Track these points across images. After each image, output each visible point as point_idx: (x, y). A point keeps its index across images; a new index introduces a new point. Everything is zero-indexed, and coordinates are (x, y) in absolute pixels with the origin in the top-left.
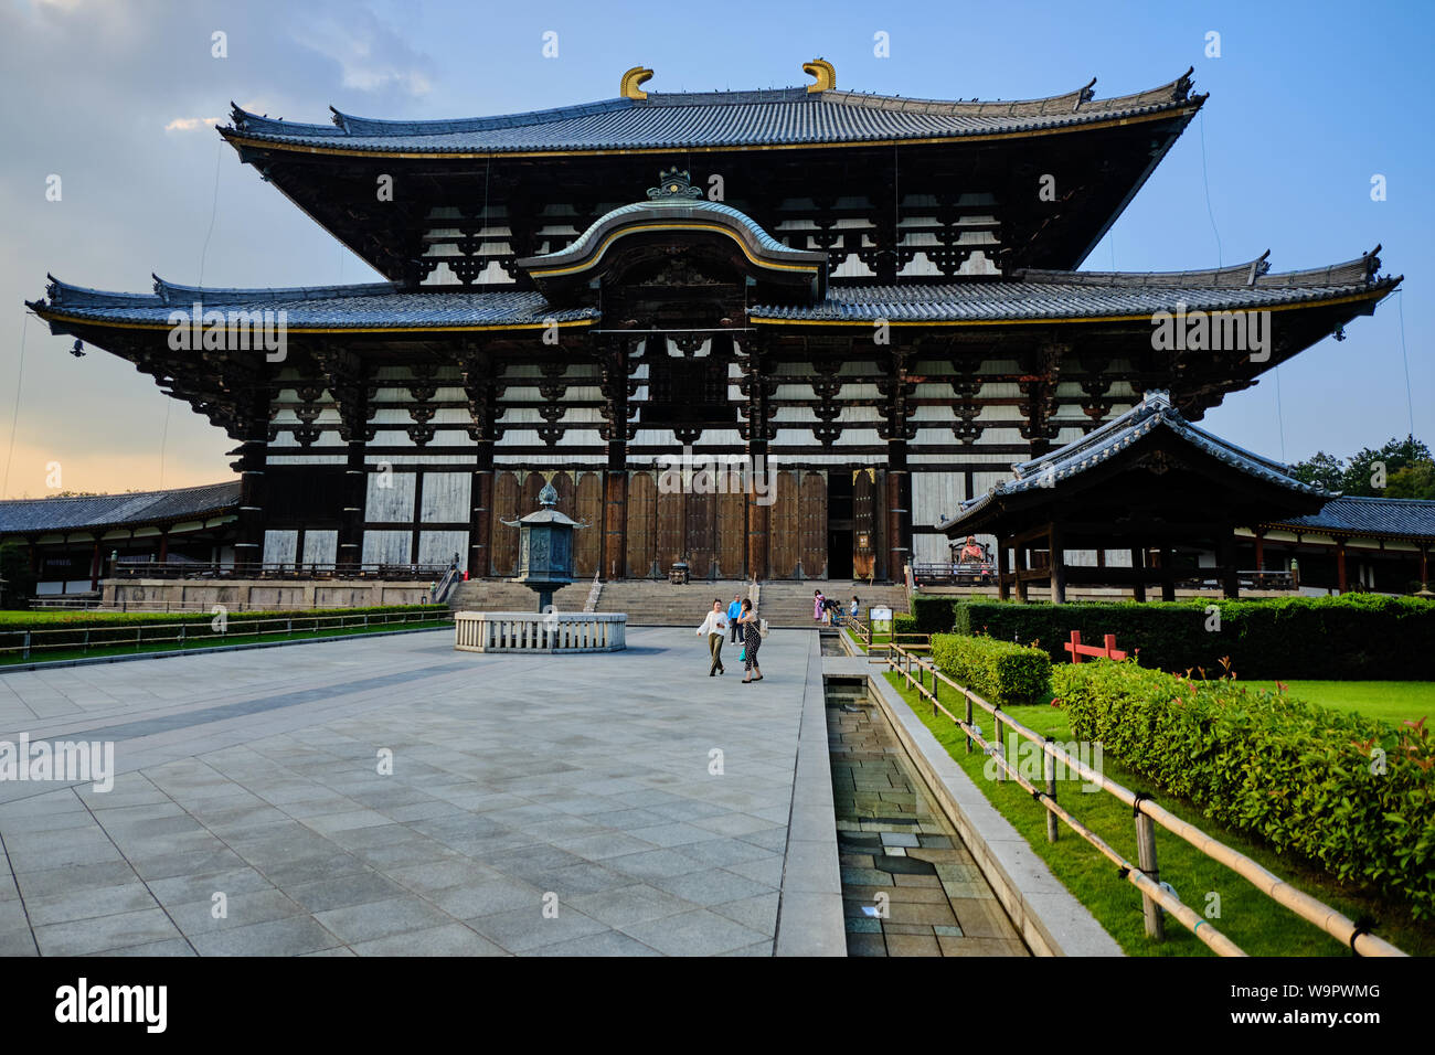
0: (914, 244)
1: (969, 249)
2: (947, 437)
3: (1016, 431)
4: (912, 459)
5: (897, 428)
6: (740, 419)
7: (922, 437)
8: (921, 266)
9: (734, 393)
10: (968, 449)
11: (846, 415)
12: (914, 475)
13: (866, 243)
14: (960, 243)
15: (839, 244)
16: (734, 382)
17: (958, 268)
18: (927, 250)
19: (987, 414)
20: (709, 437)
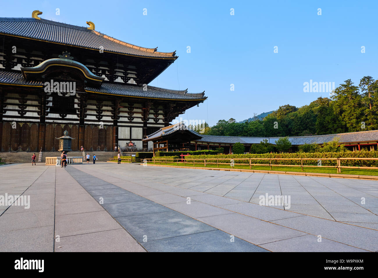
0: (118, 75)
1: (130, 78)
2: (126, 120)
3: (141, 119)
4: (119, 124)
5: (115, 117)
6: (77, 112)
7: (121, 119)
8: (119, 80)
9: (76, 106)
10: (131, 122)
11: (104, 113)
12: (119, 127)
13: (107, 73)
14: (128, 76)
15: (100, 72)
16: (76, 103)
17: (128, 82)
18: (121, 77)
19: (135, 115)
20: (69, 116)
